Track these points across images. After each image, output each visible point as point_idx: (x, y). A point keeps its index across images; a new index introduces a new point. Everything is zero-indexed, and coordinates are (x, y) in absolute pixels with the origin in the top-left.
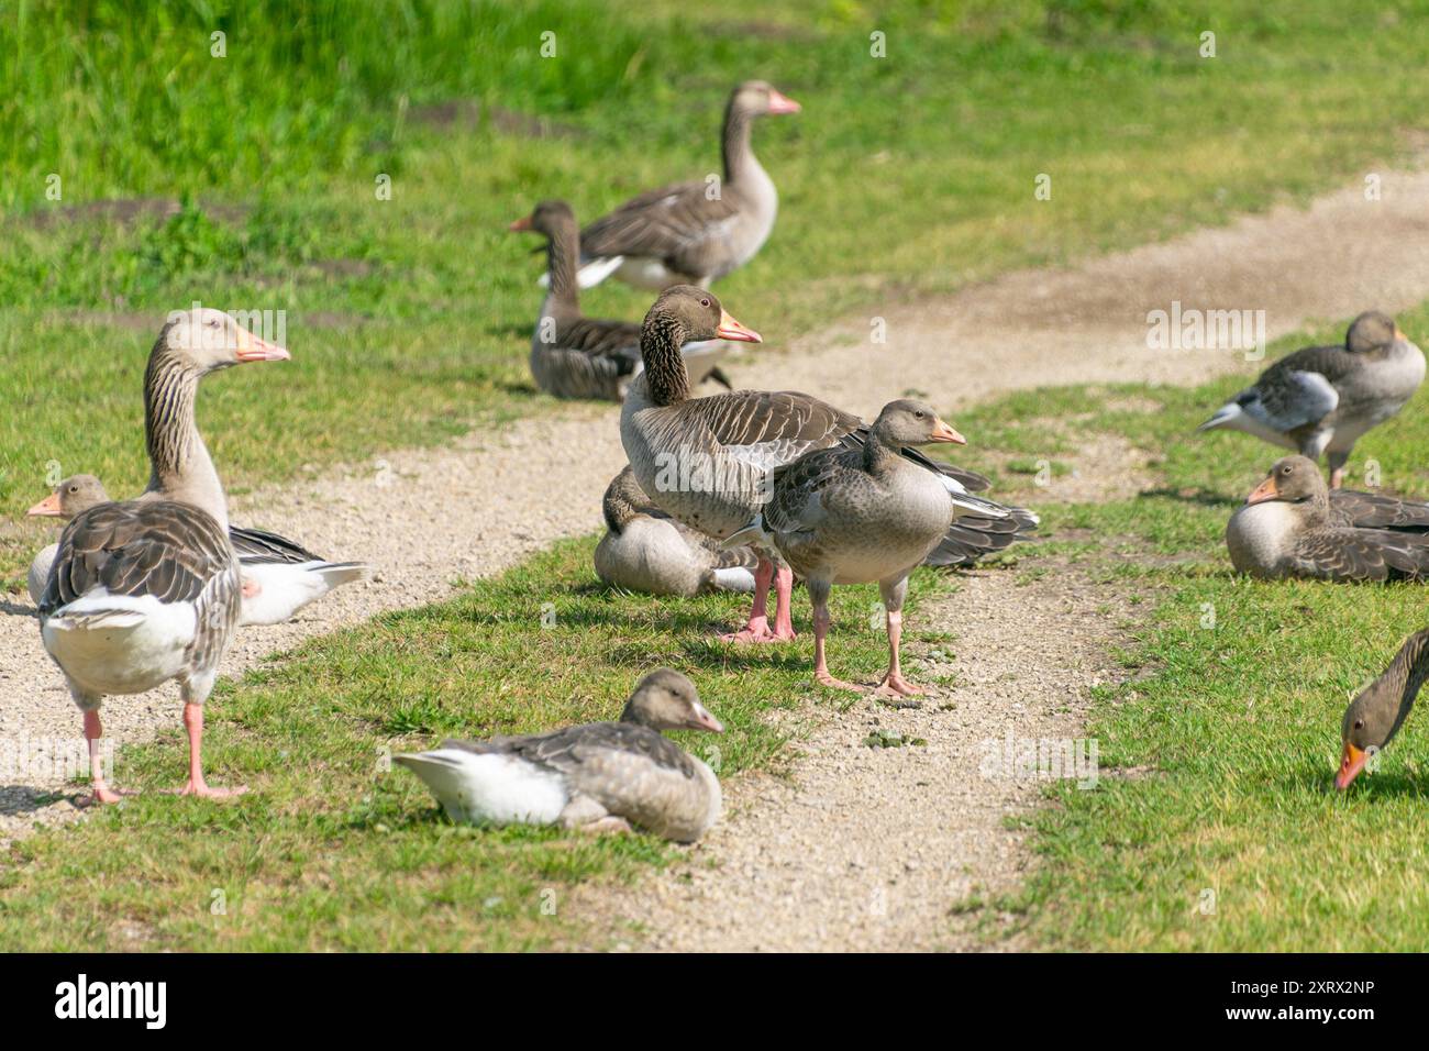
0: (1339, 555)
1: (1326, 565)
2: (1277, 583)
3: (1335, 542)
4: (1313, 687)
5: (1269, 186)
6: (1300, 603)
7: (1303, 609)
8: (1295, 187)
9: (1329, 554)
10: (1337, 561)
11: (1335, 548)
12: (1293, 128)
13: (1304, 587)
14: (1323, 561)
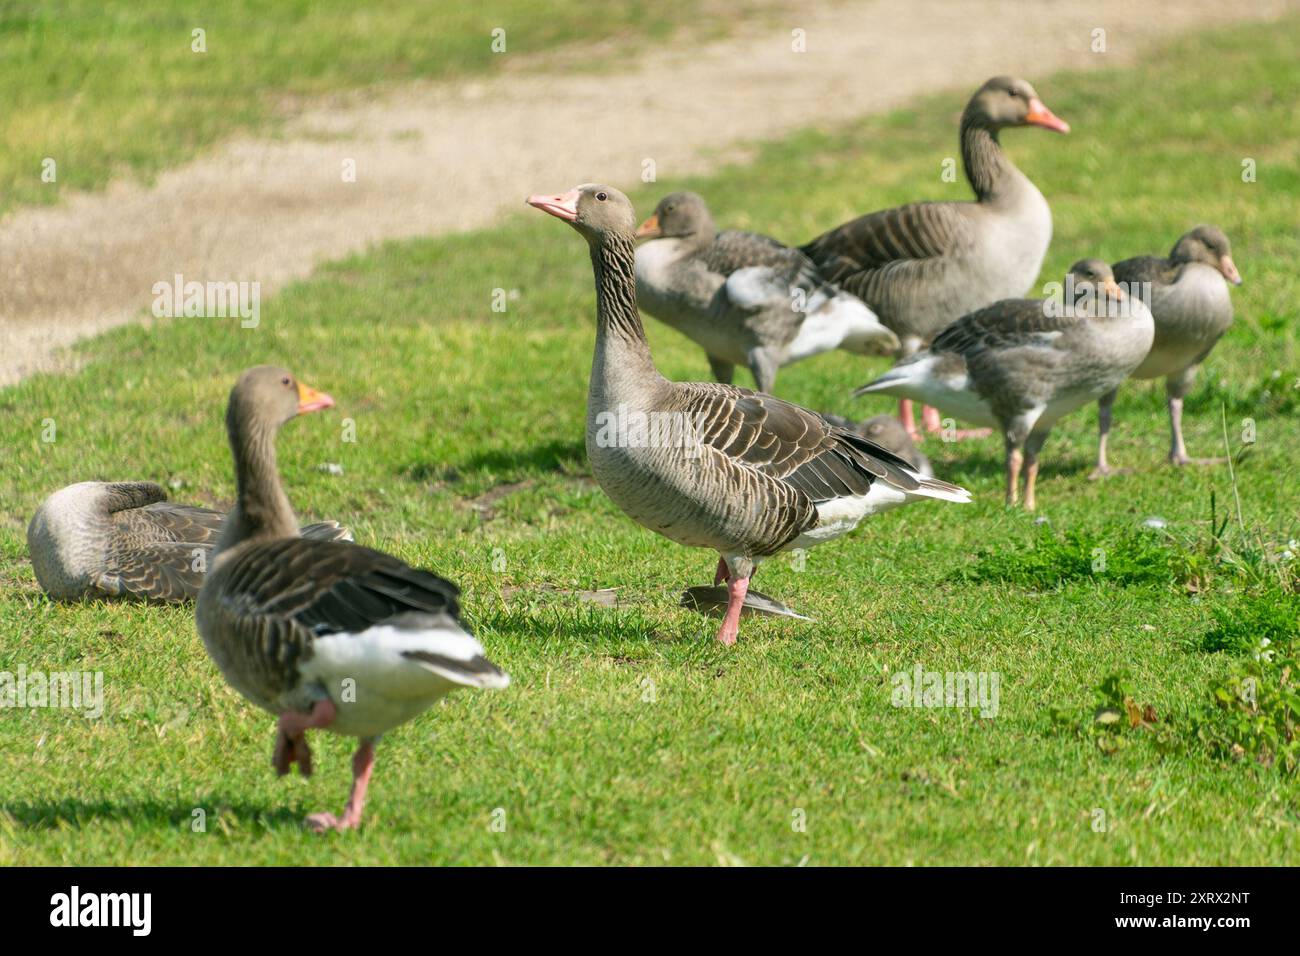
0: (151, 576)
1: (134, 585)
2: (81, 605)
3: (151, 558)
4: (115, 723)
5: (107, 159)
6: (107, 628)
7: (110, 634)
8: (137, 160)
9: (140, 573)
10: (148, 582)
11: (148, 567)
12: (138, 92)
13: (111, 609)
14: (131, 580)
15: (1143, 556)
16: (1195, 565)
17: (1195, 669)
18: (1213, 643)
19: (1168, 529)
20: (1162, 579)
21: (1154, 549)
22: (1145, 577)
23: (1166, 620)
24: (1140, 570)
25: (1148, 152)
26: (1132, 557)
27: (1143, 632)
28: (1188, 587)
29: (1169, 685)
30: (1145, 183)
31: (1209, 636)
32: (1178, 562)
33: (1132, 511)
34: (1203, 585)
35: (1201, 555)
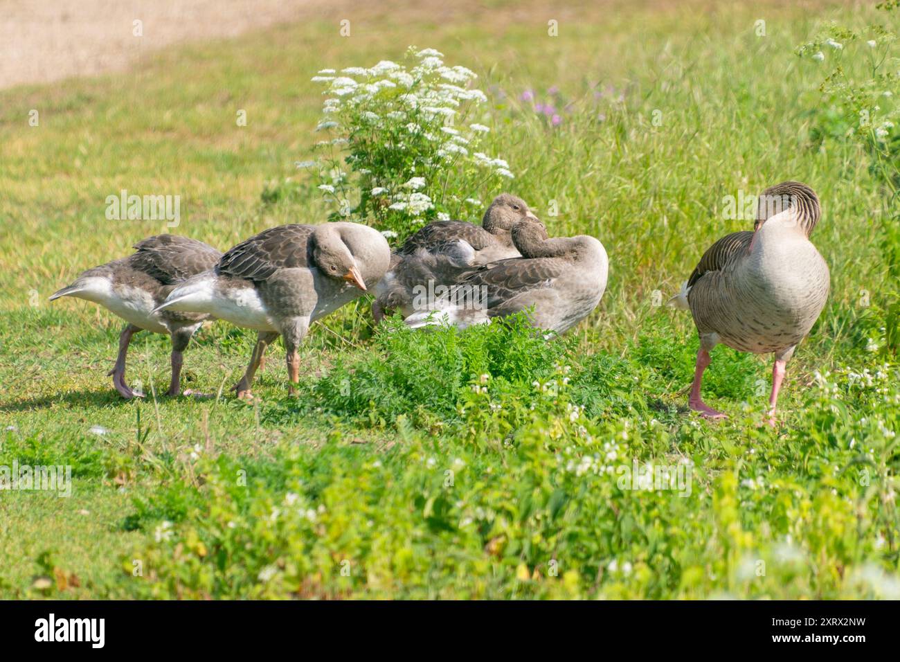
15: (84, 456)
16: (122, 464)
17: (115, 544)
18: (132, 525)
19: (106, 436)
20: (98, 474)
21: (93, 451)
22: (85, 472)
23: (98, 505)
24: (82, 467)
25: (127, 141)
26: (76, 457)
27: (79, 516)
28: (117, 480)
29: (93, 559)
30: (123, 165)
31: (129, 519)
32: (109, 462)
33: (82, 421)
34: (128, 478)
35: (128, 456)
